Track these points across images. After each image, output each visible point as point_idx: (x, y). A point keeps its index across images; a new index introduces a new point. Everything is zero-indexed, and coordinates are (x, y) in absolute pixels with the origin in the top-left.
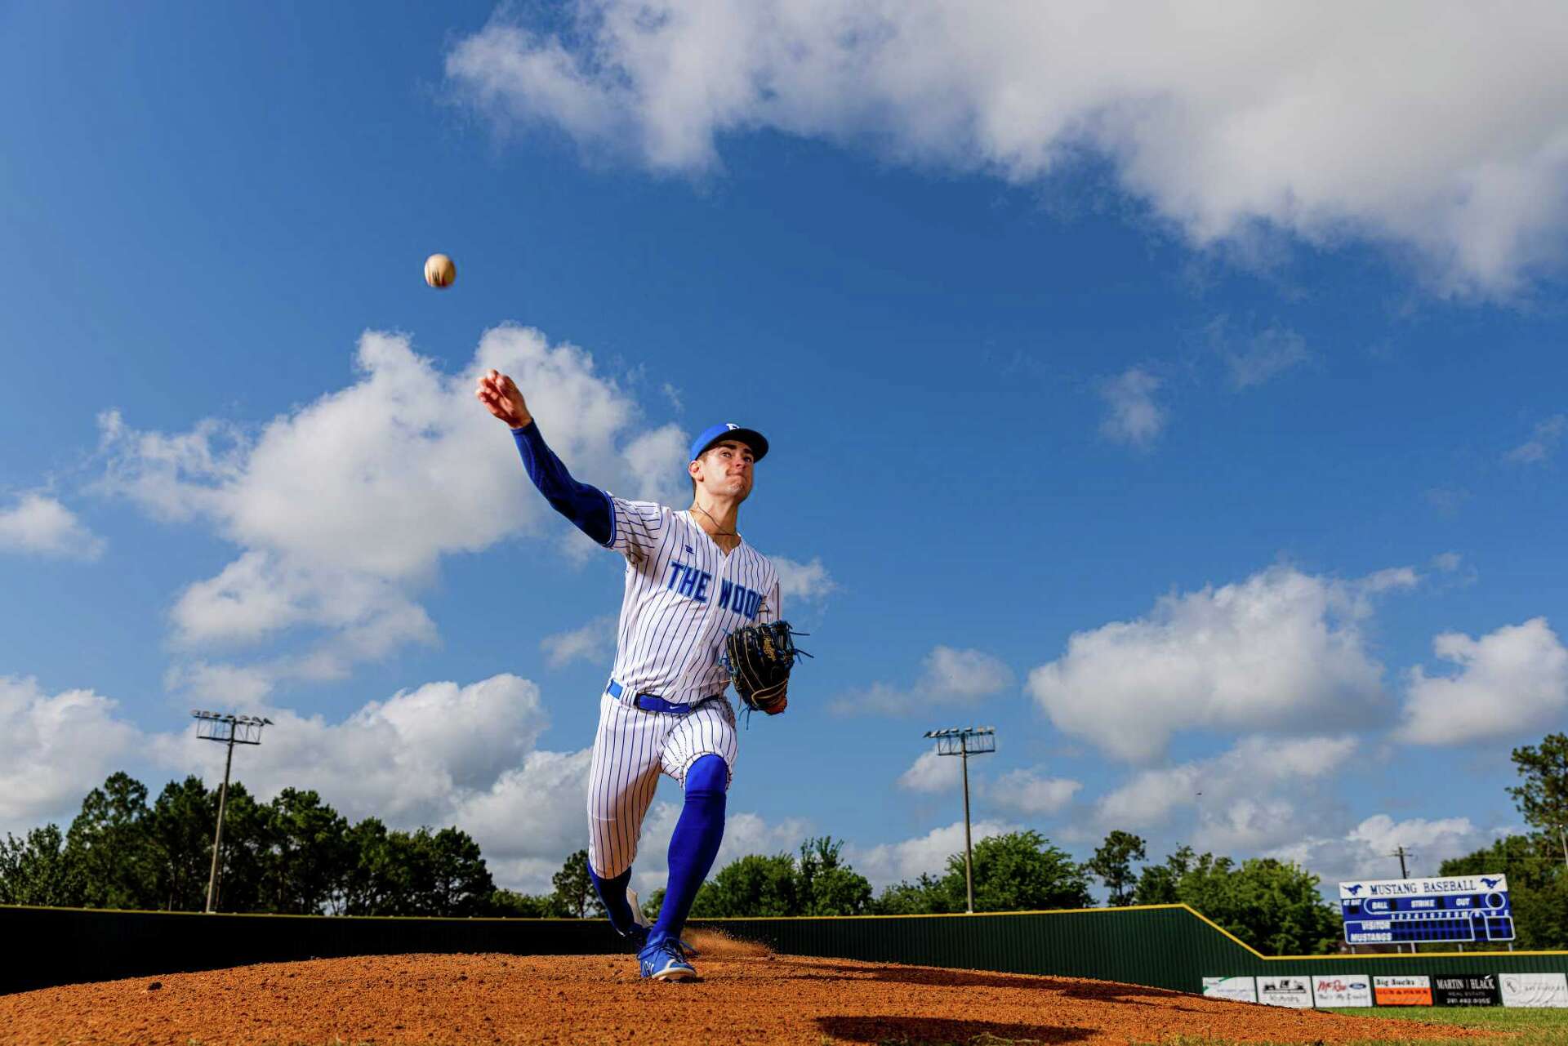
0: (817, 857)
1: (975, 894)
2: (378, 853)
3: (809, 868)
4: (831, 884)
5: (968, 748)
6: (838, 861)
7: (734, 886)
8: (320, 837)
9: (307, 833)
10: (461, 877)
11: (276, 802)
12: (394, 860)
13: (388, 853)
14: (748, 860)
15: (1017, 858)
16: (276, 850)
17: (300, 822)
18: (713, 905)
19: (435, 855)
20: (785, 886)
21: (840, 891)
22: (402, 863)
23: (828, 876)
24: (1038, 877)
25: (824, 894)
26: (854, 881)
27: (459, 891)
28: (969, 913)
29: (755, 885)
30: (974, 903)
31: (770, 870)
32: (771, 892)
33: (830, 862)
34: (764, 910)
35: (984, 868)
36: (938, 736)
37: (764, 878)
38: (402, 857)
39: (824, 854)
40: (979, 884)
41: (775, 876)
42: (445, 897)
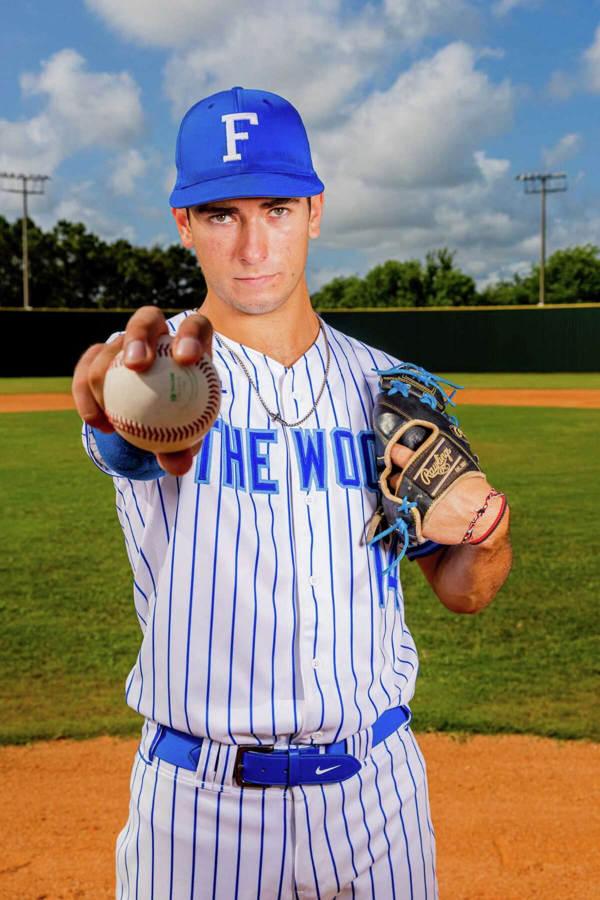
0: (437, 262)
1: (547, 290)
2: (129, 265)
3: (432, 271)
4: (446, 282)
5: (547, 188)
6: (453, 264)
7: (379, 283)
8: (90, 255)
9: (81, 253)
10: (187, 278)
11: (56, 230)
12: (141, 269)
13: (136, 264)
14: (389, 264)
15: (579, 266)
16: (60, 263)
17: (75, 245)
18: (363, 296)
19: (167, 263)
20: (415, 284)
21: (453, 286)
22: (146, 272)
23: (444, 277)
24: (593, 278)
25: (442, 289)
26: (464, 280)
27: (186, 287)
28: (541, 305)
29: (393, 281)
30: (545, 297)
31: (404, 272)
32: (405, 289)
33: (447, 267)
34: (399, 301)
35: (556, 271)
36: (526, 179)
37: (400, 278)
38: (146, 266)
39: (442, 260)
40: (552, 283)
41: (408, 276)
42: (176, 290)
